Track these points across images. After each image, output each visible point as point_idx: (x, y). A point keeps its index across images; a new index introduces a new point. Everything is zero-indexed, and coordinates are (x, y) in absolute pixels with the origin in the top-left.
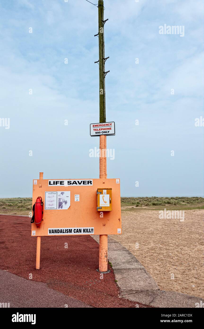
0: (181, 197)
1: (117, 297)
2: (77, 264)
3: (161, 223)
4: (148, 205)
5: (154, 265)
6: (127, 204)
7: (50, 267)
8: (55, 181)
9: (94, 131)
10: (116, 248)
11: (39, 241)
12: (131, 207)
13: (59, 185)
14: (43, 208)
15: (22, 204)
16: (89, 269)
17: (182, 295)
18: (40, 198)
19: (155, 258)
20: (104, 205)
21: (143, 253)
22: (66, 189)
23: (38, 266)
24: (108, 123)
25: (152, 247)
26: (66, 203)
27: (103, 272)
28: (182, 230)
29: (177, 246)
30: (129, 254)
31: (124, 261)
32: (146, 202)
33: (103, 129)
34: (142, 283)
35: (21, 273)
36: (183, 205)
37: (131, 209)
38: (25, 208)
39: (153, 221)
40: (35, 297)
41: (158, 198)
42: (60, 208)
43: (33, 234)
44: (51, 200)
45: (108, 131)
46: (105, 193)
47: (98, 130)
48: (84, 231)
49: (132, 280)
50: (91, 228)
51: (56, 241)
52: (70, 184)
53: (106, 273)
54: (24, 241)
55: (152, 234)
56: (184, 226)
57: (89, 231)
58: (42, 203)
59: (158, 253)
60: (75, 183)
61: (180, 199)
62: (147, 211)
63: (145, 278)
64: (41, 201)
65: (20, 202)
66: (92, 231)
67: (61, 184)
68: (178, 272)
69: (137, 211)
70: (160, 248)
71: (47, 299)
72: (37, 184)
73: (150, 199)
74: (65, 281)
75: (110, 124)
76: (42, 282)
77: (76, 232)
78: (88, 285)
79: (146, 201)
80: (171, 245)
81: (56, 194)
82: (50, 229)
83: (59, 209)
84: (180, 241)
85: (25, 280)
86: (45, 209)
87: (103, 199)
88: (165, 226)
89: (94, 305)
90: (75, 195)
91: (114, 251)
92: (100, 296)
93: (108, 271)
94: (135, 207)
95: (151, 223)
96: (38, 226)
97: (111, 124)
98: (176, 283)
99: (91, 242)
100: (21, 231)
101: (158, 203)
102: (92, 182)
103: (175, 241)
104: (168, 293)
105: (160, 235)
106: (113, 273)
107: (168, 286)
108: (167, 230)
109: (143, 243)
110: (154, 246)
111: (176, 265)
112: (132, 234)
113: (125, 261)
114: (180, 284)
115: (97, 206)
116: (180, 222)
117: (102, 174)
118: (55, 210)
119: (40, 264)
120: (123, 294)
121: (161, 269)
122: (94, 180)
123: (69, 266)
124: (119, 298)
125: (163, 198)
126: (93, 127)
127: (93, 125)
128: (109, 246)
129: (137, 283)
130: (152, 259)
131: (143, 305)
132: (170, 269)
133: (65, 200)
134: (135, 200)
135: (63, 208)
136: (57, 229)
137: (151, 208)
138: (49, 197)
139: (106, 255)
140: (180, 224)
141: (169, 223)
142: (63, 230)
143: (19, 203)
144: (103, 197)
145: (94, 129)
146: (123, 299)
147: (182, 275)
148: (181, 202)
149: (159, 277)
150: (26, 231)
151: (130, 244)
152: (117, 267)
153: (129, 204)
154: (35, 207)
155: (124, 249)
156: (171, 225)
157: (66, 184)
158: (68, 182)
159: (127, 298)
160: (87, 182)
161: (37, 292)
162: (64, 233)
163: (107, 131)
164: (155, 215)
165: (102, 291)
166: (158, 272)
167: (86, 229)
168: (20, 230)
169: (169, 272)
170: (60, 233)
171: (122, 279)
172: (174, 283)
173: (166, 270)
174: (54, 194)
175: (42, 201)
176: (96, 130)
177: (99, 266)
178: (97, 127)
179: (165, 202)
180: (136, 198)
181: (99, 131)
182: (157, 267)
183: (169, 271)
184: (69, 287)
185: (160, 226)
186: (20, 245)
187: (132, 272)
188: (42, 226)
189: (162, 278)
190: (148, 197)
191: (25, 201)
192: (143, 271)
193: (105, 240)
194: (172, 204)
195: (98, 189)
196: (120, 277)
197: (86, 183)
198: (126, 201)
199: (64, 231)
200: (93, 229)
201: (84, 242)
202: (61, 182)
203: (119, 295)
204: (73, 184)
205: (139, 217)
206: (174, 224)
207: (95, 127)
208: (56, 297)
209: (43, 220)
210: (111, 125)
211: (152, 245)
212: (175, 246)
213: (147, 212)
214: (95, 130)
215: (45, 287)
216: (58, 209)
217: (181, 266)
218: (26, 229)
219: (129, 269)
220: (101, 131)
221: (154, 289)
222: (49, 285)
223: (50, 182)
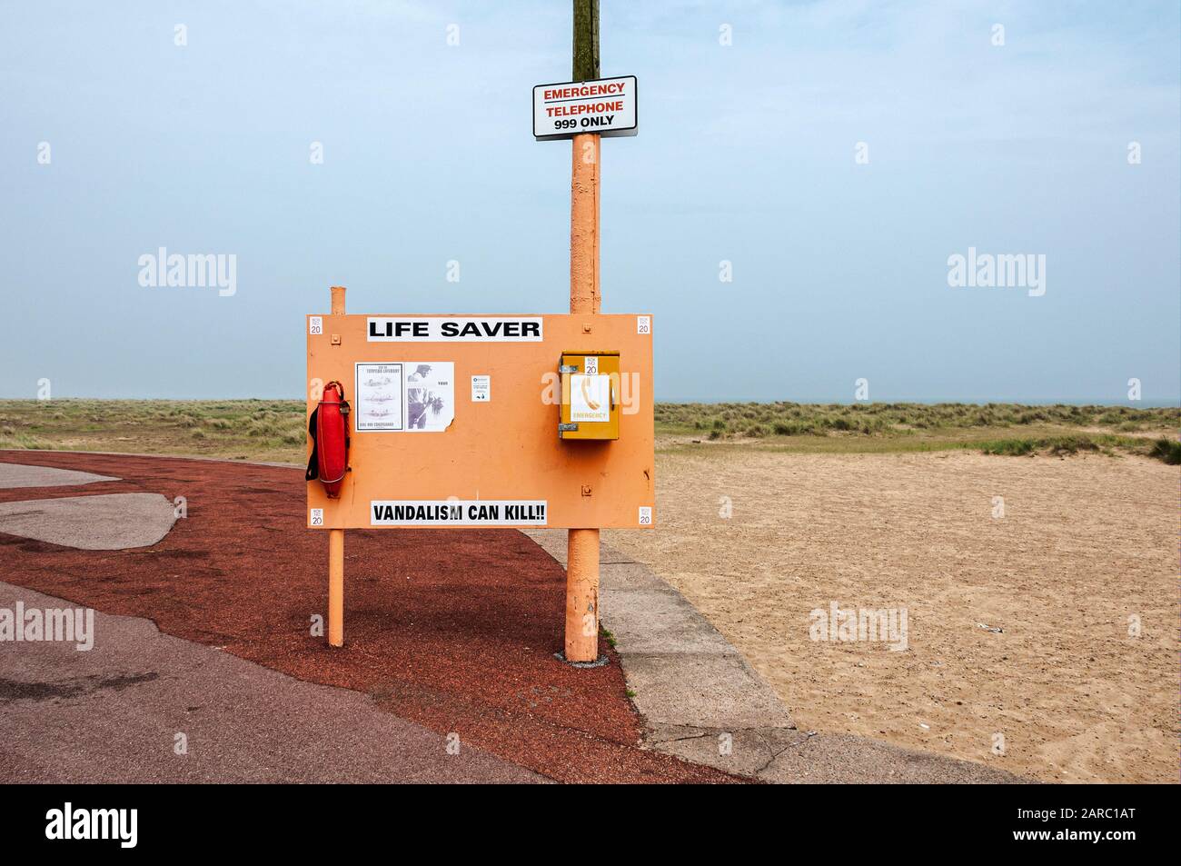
0: (892, 404)
1: (632, 749)
2: (480, 633)
3: (807, 502)
4: (758, 434)
5: (774, 649)
6: (675, 429)
7: (381, 642)
8: (394, 321)
9: (550, 115)
10: (628, 584)
11: (337, 546)
12: (689, 440)
13: (407, 336)
14: (350, 424)
15: (266, 423)
16: (526, 653)
17: (883, 749)
18: (338, 388)
19: (781, 626)
20: (587, 415)
21: (731, 607)
22: (437, 353)
23: (337, 638)
24: (608, 83)
25: (766, 586)
26: (437, 406)
27: (581, 662)
28: (889, 526)
29: (868, 583)
30: (679, 604)
31: (659, 626)
32: (751, 421)
33: (589, 109)
34: (729, 704)
35: (275, 659)
36: (901, 432)
37: (691, 446)
38: (278, 439)
39: (776, 494)
40: (329, 739)
41: (798, 405)
42: (415, 426)
43: (313, 521)
44: (379, 397)
45: (607, 117)
46: (591, 369)
47: (565, 114)
48: (508, 512)
49: (689, 693)
50: (534, 504)
51: (402, 553)
52: (452, 333)
53: (590, 666)
54: (280, 552)
55: (771, 539)
56: (899, 514)
57: (526, 513)
58: (345, 405)
59: (789, 609)
60: (471, 329)
61: (889, 412)
62: (754, 454)
63: (741, 687)
64: (342, 397)
65: (257, 414)
66: (540, 516)
67: (416, 334)
68: (868, 677)
69: (712, 456)
70: (800, 590)
71: (374, 747)
72: (321, 333)
73: (769, 408)
74: (440, 689)
75: (617, 88)
76: (352, 689)
77: (480, 518)
78: (523, 702)
79: (752, 416)
80: (844, 580)
81: (397, 371)
82: (379, 504)
83: (411, 430)
84: (881, 566)
85: (290, 683)
86: (356, 430)
87: (585, 394)
88: (824, 510)
89: (547, 770)
90: (473, 377)
91: (622, 593)
92: (570, 743)
93: (599, 658)
94: (704, 440)
95: (764, 500)
96: (333, 492)
97: (620, 88)
98: (856, 715)
99: (535, 560)
100: (268, 517)
101: (800, 425)
102: (540, 329)
103: (860, 567)
104: (827, 742)
105: (802, 544)
106: (620, 667)
107: (824, 722)
108: (829, 525)
109: (734, 573)
110: (778, 582)
111: (859, 653)
112: (690, 538)
113: (664, 627)
114: (872, 716)
115: (560, 418)
116: (884, 499)
117: (578, 296)
118: (397, 436)
119: (345, 629)
120: (655, 737)
121: (801, 664)
122: (547, 318)
123: (451, 638)
124: (641, 751)
125: (818, 406)
126: (546, 98)
127: (546, 92)
128: (604, 576)
129: (711, 704)
130: (768, 629)
131: (731, 776)
132: (837, 665)
133: (435, 396)
134: (705, 414)
135: (427, 428)
136: (405, 503)
137: (769, 443)
138: (371, 384)
139: (593, 602)
140: (884, 505)
141: (839, 501)
142: (429, 508)
143: (256, 419)
144: (583, 385)
145: (550, 110)
146: (656, 753)
147: (880, 689)
148: (891, 420)
149: (792, 690)
150: (285, 515)
151: (682, 575)
152: (634, 648)
153: (680, 429)
154: (319, 420)
155: (661, 587)
156: (846, 508)
157: (435, 333)
158: (445, 326)
159: (672, 752)
160: (520, 327)
161: (337, 720)
162: (432, 518)
163: (602, 118)
164: (783, 470)
165: (576, 725)
166: (789, 676)
167: (517, 507)
168: (262, 512)
169: (832, 677)
170: (417, 518)
171: (651, 689)
172: (849, 714)
173: (819, 669)
174: (392, 371)
175: (345, 398)
176: (556, 112)
177: (564, 641)
178: (563, 99)
179: (826, 422)
180: (710, 407)
181: (569, 118)
182: (787, 658)
183: (830, 672)
184: (454, 710)
185: (802, 512)
186: (265, 566)
187: (691, 664)
188: (348, 492)
189: (802, 694)
190: (757, 404)
191: (276, 413)
192: (733, 663)
193: (589, 550)
194: (855, 429)
195: (563, 354)
196: (644, 682)
197: (517, 329)
198: (672, 417)
199: (433, 514)
200: (543, 507)
201: (507, 559)
202: (416, 325)
203: (640, 741)
204: (463, 334)
205: (722, 478)
206: (860, 503)
207: (556, 99)
208: (406, 740)
209: (350, 470)
210: (621, 90)
211: (770, 578)
212: (861, 585)
213: (751, 458)
214: (553, 112)
215: (364, 705)
216: (406, 429)
217: (877, 657)
218: (286, 511)
219: (680, 655)
220: (578, 118)
221: (775, 725)
222: (381, 700)
223: (373, 325)
